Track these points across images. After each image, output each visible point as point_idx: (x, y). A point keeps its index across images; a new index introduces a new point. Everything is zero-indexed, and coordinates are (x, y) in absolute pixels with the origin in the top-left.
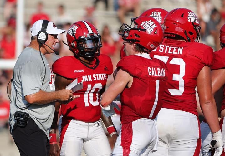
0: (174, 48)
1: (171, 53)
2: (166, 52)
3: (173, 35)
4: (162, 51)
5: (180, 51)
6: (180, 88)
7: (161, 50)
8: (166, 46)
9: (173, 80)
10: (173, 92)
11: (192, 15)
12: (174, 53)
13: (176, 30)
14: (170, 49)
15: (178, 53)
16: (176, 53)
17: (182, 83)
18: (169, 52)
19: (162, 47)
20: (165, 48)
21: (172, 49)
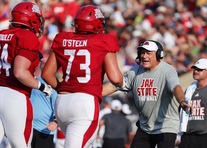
0: (79, 42)
1: (78, 46)
2: (73, 46)
3: (84, 33)
4: (70, 46)
5: (85, 43)
6: (87, 76)
7: (70, 44)
8: (73, 40)
9: (81, 69)
10: (81, 80)
11: (98, 12)
12: (80, 46)
13: (86, 28)
14: (77, 43)
15: (83, 46)
16: (82, 46)
17: (88, 71)
18: (76, 46)
19: (70, 42)
20: (72, 42)
21: (79, 43)
